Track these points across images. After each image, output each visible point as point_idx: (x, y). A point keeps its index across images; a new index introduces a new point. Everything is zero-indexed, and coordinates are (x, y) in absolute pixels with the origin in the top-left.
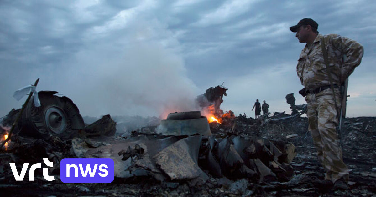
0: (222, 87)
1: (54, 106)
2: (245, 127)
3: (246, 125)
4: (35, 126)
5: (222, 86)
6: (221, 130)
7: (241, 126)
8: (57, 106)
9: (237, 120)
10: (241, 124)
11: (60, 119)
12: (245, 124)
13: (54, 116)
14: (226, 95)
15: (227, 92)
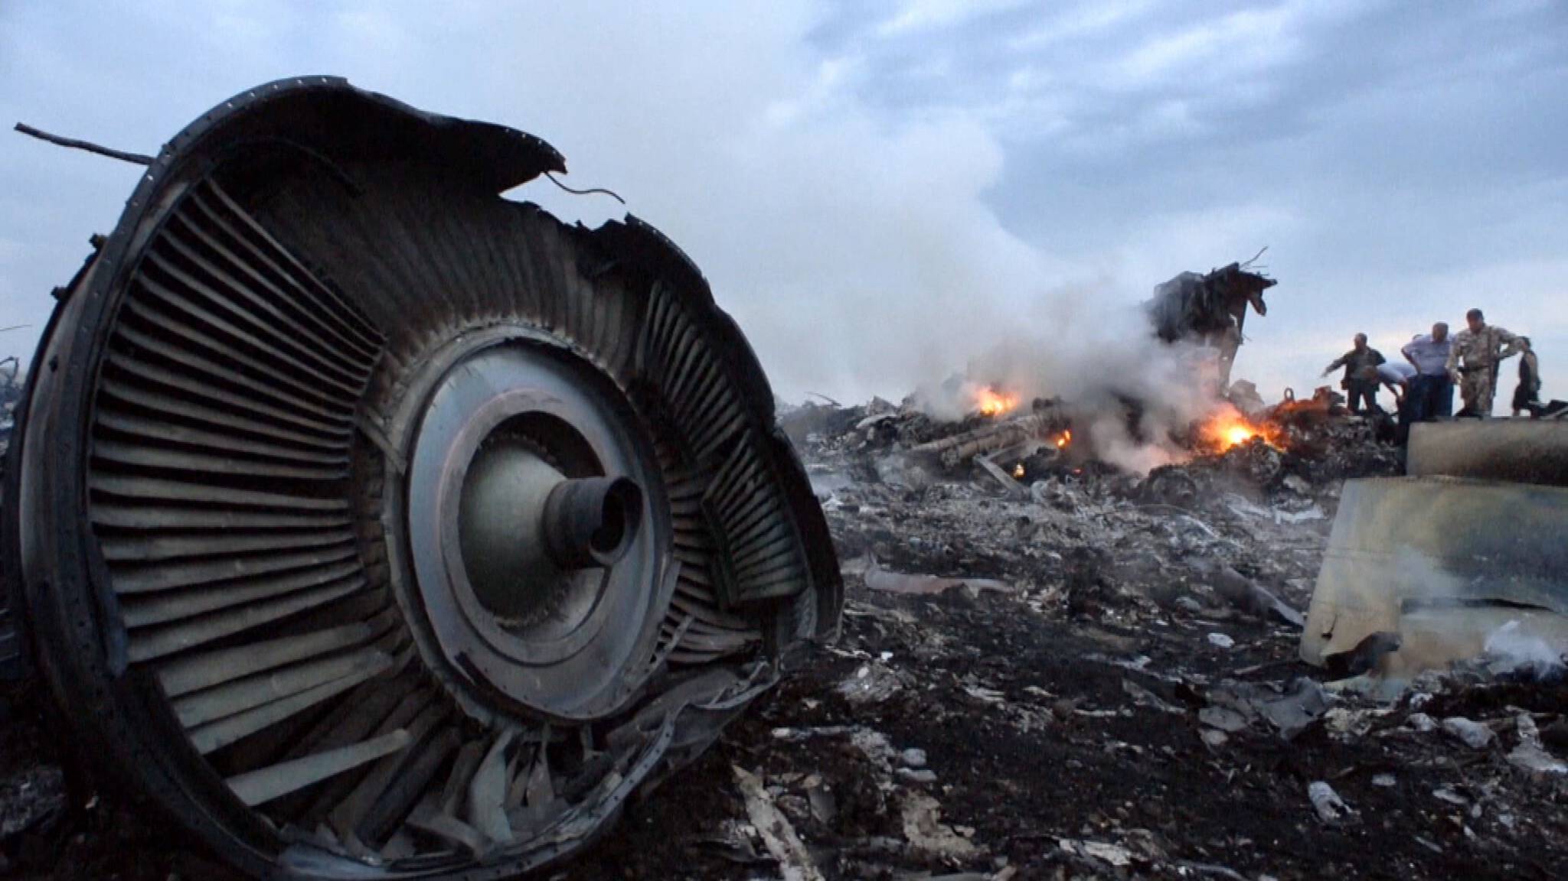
1: (515, 328)
5: (1253, 264)
8: (560, 338)
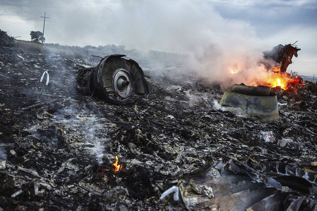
0: (294, 47)
2: (315, 99)
3: (315, 97)
4: (106, 91)
5: (294, 45)
6: (284, 97)
7: (310, 97)
9: (306, 88)
10: (310, 94)
11: (127, 83)
12: (315, 95)
13: (122, 81)
14: (296, 56)
15: (298, 52)
